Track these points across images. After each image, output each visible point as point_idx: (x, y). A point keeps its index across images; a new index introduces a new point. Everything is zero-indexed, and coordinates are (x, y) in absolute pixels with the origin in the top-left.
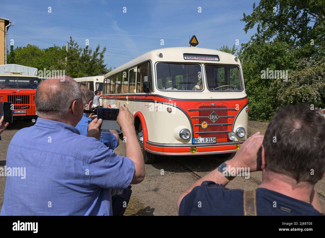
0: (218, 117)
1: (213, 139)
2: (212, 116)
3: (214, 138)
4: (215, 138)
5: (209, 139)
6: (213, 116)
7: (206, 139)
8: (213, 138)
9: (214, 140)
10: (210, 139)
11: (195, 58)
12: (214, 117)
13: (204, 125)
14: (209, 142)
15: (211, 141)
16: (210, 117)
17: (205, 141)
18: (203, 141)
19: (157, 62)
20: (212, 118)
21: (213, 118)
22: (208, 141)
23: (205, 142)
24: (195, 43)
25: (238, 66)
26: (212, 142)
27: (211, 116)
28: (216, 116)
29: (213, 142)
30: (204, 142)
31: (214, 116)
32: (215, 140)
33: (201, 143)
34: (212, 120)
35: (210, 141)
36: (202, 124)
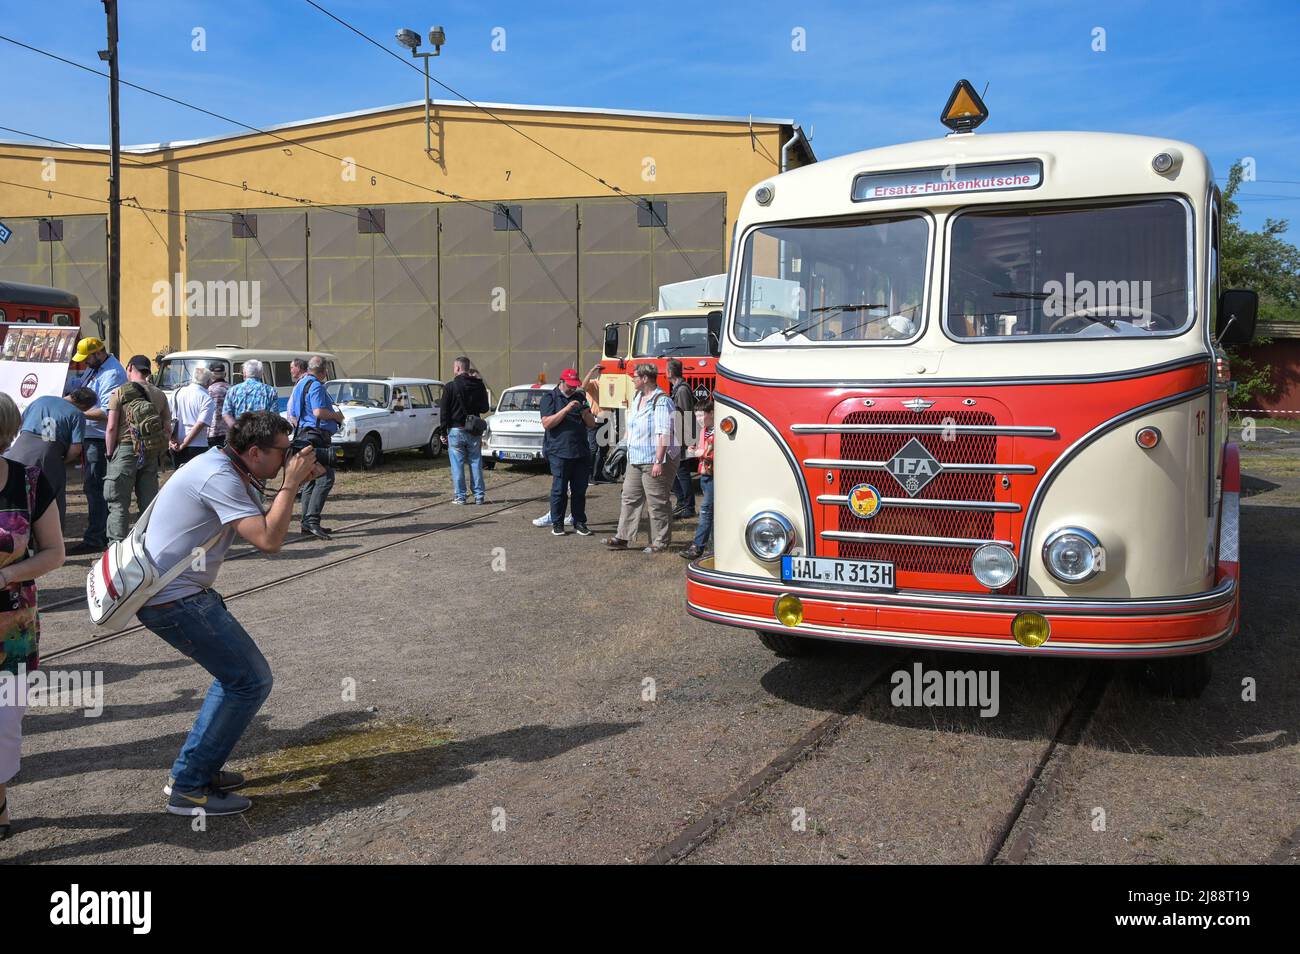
0: (934, 468)
1: (880, 572)
2: (902, 462)
3: (881, 565)
4: (887, 566)
5: (858, 570)
6: (907, 461)
7: (842, 565)
8: (877, 568)
9: (884, 574)
10: (864, 567)
11: (919, 186)
12: (916, 465)
13: (861, 502)
14: (857, 583)
15: (868, 579)
16: (891, 466)
17: (839, 573)
18: (827, 575)
19: (753, 225)
20: (901, 469)
21: (910, 471)
22: (850, 578)
23: (839, 582)
24: (967, 114)
25: (1181, 200)
26: (870, 584)
27: (897, 461)
28: (924, 462)
29: (879, 584)
30: (833, 581)
31: (914, 461)
32: (887, 577)
33: (822, 583)
34: (904, 478)
35: (861, 576)
36: (854, 496)
